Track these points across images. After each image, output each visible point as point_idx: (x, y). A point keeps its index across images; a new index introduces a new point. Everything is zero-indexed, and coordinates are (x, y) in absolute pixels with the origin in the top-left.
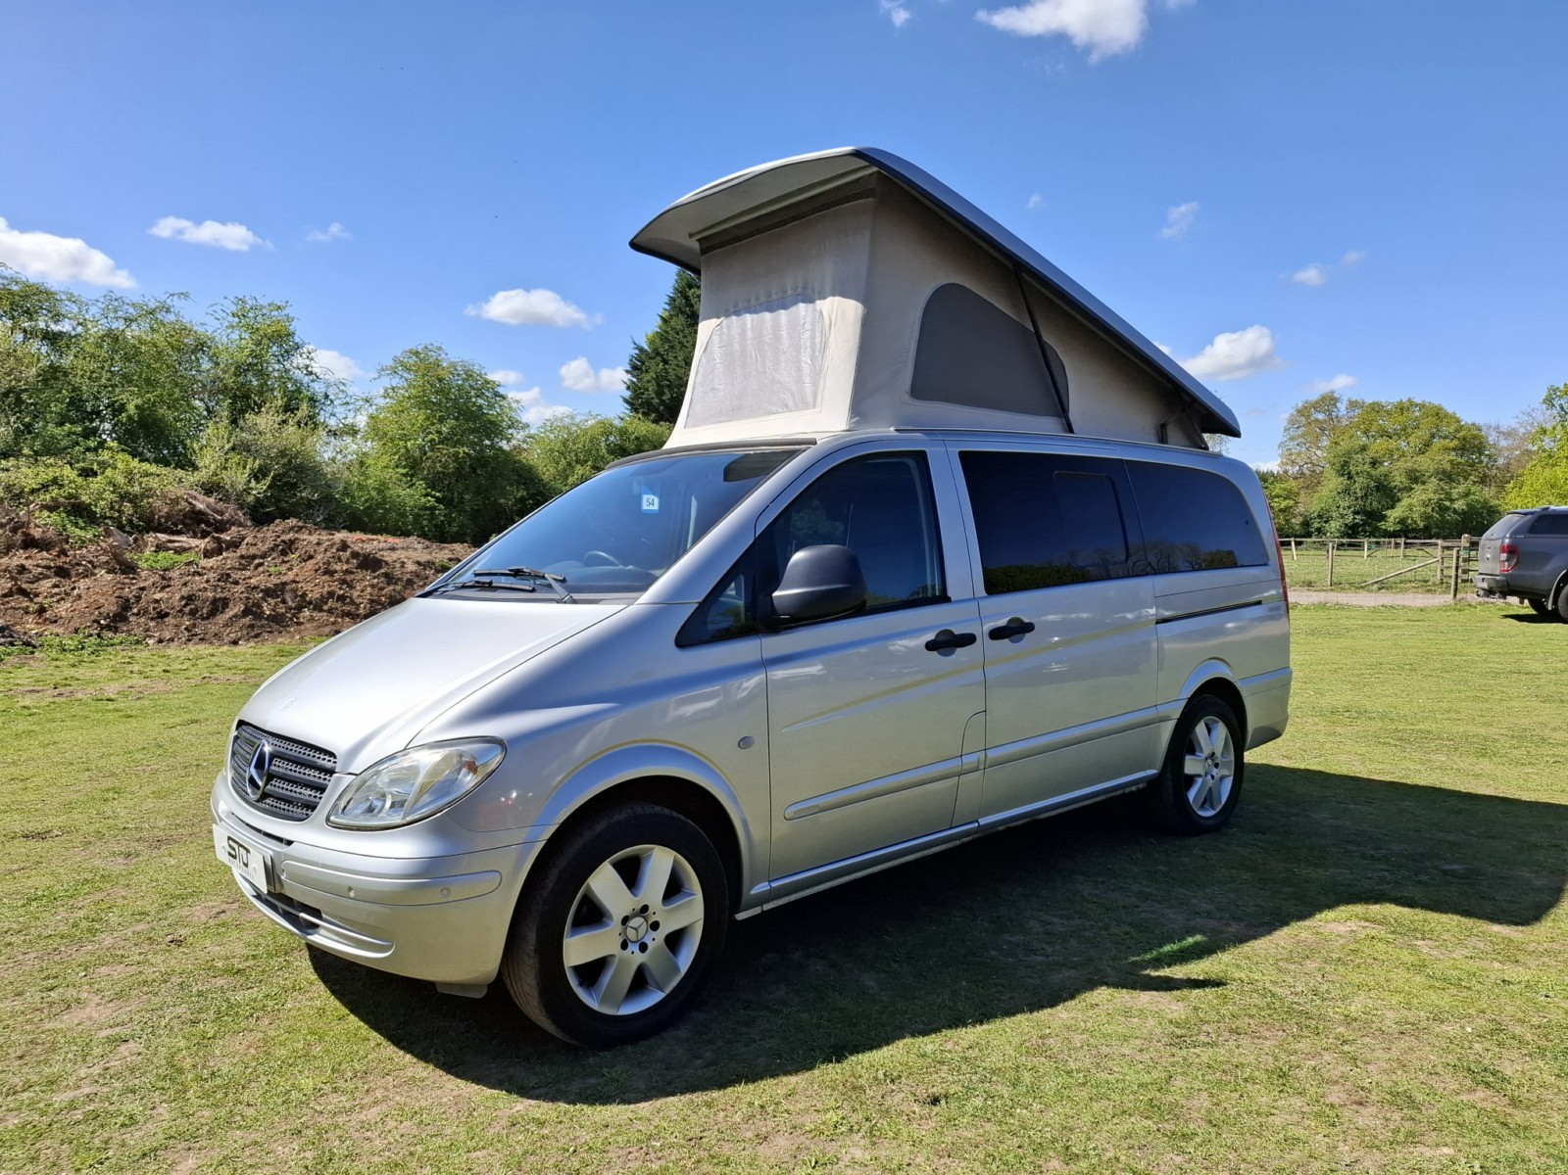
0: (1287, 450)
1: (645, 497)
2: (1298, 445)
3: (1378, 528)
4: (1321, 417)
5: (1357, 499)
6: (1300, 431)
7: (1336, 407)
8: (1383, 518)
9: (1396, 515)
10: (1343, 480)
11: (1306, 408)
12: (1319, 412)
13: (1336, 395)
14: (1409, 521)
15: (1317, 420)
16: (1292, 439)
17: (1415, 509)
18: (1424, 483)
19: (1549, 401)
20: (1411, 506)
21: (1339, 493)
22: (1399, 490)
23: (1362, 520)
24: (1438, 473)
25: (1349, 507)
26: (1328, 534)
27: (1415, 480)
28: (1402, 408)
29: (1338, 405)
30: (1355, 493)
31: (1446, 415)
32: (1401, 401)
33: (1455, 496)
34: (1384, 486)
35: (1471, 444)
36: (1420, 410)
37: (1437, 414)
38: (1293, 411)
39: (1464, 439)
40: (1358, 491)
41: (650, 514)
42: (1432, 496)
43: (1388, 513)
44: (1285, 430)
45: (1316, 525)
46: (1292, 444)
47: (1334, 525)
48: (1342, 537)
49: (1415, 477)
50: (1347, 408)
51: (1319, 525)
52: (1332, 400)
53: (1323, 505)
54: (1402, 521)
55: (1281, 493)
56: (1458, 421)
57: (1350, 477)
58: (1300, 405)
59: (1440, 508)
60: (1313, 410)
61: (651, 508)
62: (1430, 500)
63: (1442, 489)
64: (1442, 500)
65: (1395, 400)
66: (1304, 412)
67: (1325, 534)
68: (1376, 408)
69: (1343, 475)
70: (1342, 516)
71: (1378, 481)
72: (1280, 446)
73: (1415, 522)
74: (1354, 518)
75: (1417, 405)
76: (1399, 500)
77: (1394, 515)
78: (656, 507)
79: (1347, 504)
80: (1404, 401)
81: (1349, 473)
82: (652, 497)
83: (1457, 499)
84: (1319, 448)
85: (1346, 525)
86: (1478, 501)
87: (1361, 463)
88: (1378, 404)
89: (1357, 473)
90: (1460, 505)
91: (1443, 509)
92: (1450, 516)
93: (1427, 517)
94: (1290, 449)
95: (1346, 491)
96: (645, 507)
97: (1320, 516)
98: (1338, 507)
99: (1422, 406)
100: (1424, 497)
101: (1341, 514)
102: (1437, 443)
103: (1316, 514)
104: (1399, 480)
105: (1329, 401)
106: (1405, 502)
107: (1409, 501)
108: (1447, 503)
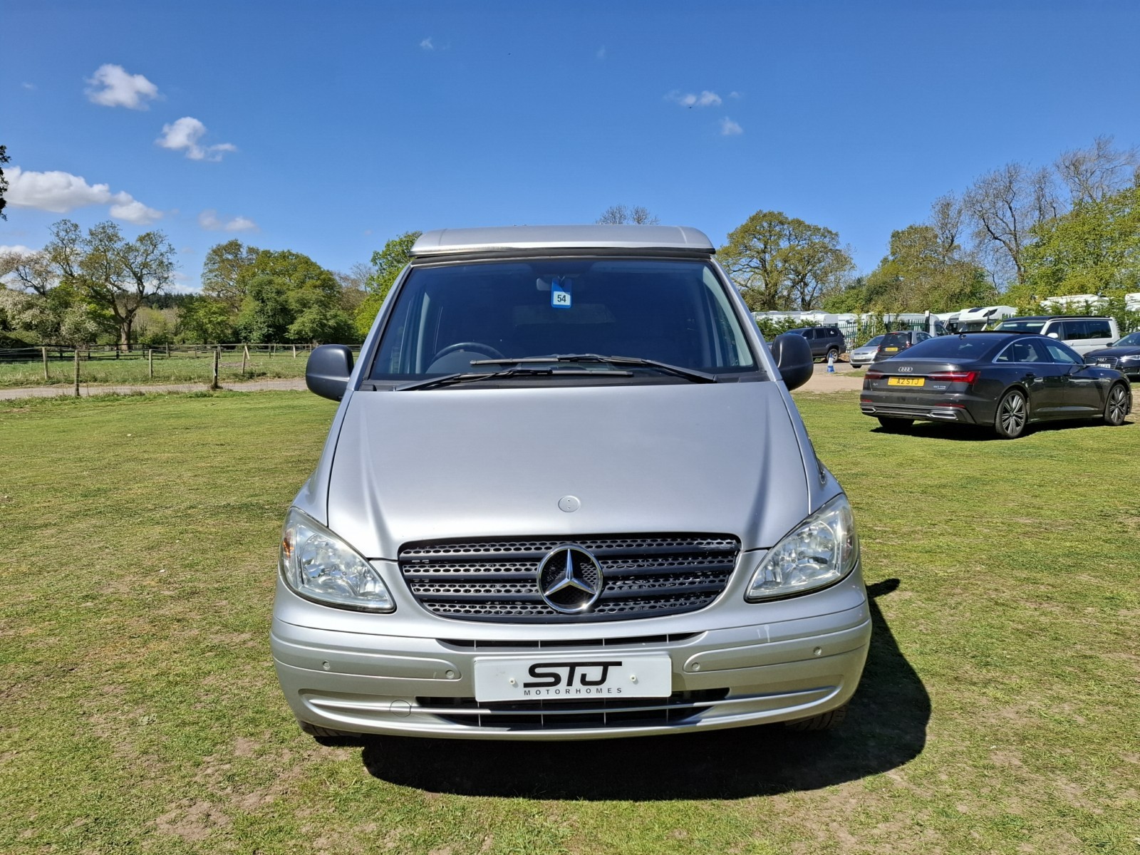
0: (208, 279)
1: (556, 294)
2: (215, 276)
3: (283, 337)
4: (230, 257)
5: (269, 317)
6: (216, 266)
7: (240, 251)
8: (286, 330)
9: (295, 328)
10: (259, 303)
11: (219, 249)
12: (229, 253)
13: (239, 242)
14: (304, 333)
15: (228, 259)
16: (211, 271)
17: (306, 325)
18: (310, 308)
19: (374, 260)
20: (303, 323)
21: (257, 312)
22: (296, 312)
23: (273, 331)
24: (318, 302)
25: (264, 323)
26: (252, 341)
27: (304, 305)
28: (284, 256)
29: (241, 249)
30: (267, 313)
31: (312, 263)
32: (283, 252)
33: (329, 317)
34: (286, 309)
35: (327, 283)
36: (296, 258)
37: (307, 262)
38: (210, 251)
39: (324, 280)
40: (269, 311)
41: (561, 309)
42: (315, 316)
43: (290, 327)
44: (205, 264)
45: (243, 334)
46: (211, 275)
47: (255, 335)
48: (261, 343)
49: (305, 304)
50: (247, 253)
51: (245, 335)
52: (237, 245)
53: (246, 320)
54: (299, 333)
55: (217, 310)
56: (320, 268)
57: (263, 302)
58: (215, 247)
59: (321, 324)
60: (224, 251)
61: (562, 303)
62: (315, 319)
63: (321, 312)
64: (321, 319)
65: (280, 250)
66: (217, 252)
67: (250, 341)
68: (267, 254)
69: (258, 300)
70: (260, 329)
71: (281, 304)
72: (202, 276)
73: (307, 333)
74: (268, 330)
75: (294, 255)
76: (295, 319)
77: (294, 328)
78: (568, 302)
79: (262, 320)
80: (285, 251)
81: (262, 299)
82: (563, 294)
83: (330, 319)
84: (231, 279)
85: (263, 335)
86: (341, 321)
87: (269, 292)
88: (269, 252)
89: (268, 299)
90: (332, 323)
91: (323, 325)
92: (327, 330)
93: (313, 330)
94: (210, 279)
95: (262, 311)
96: (556, 302)
97: (245, 328)
98: (257, 322)
99: (297, 256)
100: (311, 317)
101: (260, 327)
102: (309, 282)
103: (242, 327)
104: (294, 305)
105: (234, 247)
106: (299, 320)
107: (302, 319)
108: (325, 321)
